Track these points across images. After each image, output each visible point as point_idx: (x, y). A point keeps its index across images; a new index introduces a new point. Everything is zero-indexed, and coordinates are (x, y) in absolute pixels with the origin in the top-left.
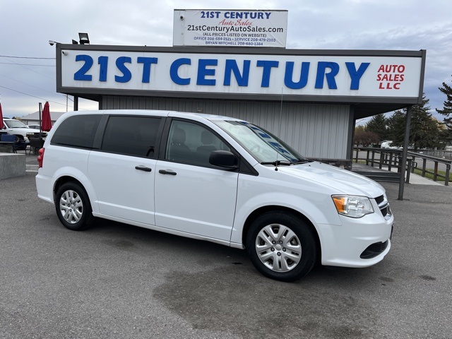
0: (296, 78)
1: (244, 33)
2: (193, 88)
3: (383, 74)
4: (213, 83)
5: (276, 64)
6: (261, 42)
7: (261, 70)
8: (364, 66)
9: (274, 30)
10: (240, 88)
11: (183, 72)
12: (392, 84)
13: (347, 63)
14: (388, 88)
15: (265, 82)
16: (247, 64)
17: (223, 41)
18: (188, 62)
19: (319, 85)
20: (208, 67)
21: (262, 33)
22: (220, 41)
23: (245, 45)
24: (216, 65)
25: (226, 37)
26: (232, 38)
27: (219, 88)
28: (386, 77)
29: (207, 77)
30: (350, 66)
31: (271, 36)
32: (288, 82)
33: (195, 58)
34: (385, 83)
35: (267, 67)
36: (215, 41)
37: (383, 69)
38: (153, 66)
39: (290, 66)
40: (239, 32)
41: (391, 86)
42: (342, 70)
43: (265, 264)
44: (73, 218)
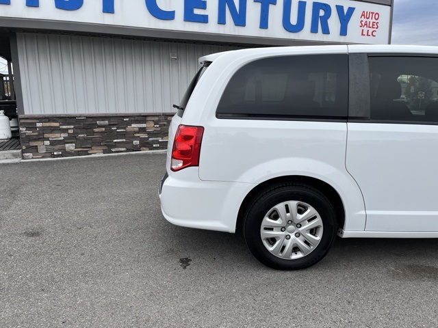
0: (294, 20)
2: (179, 24)
3: (365, 20)
4: (204, 19)
7: (258, 6)
8: (351, 10)
10: (237, 28)
12: (371, 30)
13: (337, 6)
14: (368, 35)
15: (264, 24)
19: (314, 30)
27: (212, 28)
28: (366, 24)
29: (197, 11)
30: (340, 9)
32: (287, 25)
34: (366, 29)
35: (266, 3)
37: (364, 15)
41: (370, 33)
42: (334, 13)
44: (296, 249)
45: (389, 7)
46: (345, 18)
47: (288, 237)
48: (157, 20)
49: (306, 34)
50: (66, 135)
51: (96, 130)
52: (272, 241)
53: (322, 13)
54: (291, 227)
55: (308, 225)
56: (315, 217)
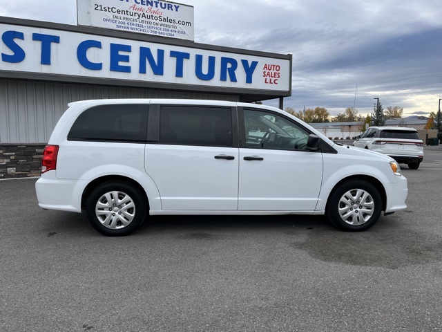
0: (205, 71)
1: (156, 21)
2: (106, 73)
3: (267, 71)
4: (128, 70)
5: (187, 56)
6: (172, 33)
7: (174, 60)
8: (255, 64)
9: (184, 23)
10: (156, 76)
11: (92, 55)
12: (273, 79)
13: (242, 60)
14: (270, 83)
15: (179, 73)
16: (161, 53)
17: (135, 27)
18: (98, 45)
19: (223, 78)
20: (121, 53)
21: (172, 24)
22: (132, 26)
23: (158, 34)
24: (130, 51)
25: (138, 23)
26: (144, 25)
27: (134, 76)
28: (268, 74)
29: (121, 64)
30: (245, 63)
31: (181, 28)
32: (199, 73)
33: (106, 42)
34: (268, 78)
35: (180, 58)
36: (126, 25)
37: (267, 68)
38: (53, 46)
39: (199, 58)
40: (151, 20)
41: (272, 81)
42: (240, 65)
43: (347, 222)
44: (119, 223)
45: (288, 61)
46: (250, 70)
47: (114, 215)
48: (87, 70)
49: (216, 82)
50: (8, 161)
51: (34, 157)
52: (104, 217)
53: (229, 65)
54: (116, 208)
55: (126, 206)
56: (130, 202)
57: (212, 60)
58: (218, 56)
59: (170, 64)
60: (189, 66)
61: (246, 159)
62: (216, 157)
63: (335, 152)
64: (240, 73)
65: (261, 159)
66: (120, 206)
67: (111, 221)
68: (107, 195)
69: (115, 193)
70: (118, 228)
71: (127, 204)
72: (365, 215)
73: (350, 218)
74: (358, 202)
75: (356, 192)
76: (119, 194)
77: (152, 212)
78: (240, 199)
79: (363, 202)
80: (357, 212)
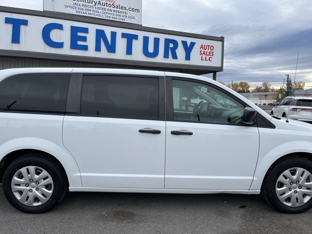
0: (151, 49)
1: (110, 8)
2: (66, 51)
3: (203, 50)
4: (85, 48)
5: (136, 37)
6: (124, 18)
7: (125, 40)
8: (193, 44)
9: (133, 10)
10: (109, 54)
11: (55, 35)
12: (208, 57)
13: (182, 41)
14: (206, 60)
15: (129, 51)
16: (114, 35)
17: (92, 12)
18: (60, 27)
19: (166, 56)
20: (80, 34)
21: (124, 10)
22: (89, 12)
23: (111, 19)
24: (88, 33)
25: (94, 9)
26: (100, 11)
27: (91, 53)
28: (204, 53)
29: (80, 43)
30: (184, 43)
31: (131, 14)
32: (145, 52)
33: (67, 25)
34: (204, 56)
35: (130, 38)
36: (84, 11)
37: (202, 47)
38: (23, 28)
39: (146, 40)
40: (105, 7)
41: (207, 59)
42: (180, 46)
43: (285, 203)
44: (37, 199)
45: (221, 43)
46: (188, 49)
47: (31, 191)
48: (51, 48)
49: (160, 59)
52: (21, 192)
53: (171, 45)
55: (43, 182)
56: (47, 177)
57: (157, 41)
58: (162, 37)
59: (121, 44)
60: (137, 45)
61: (174, 133)
62: (141, 131)
63: (272, 126)
64: (180, 51)
65: (191, 134)
66: (37, 182)
67: (28, 197)
68: (23, 170)
69: (32, 168)
70: (35, 204)
71: (44, 179)
72: (304, 195)
73: (288, 199)
74: (298, 181)
75: (295, 171)
76: (36, 169)
77: (72, 188)
78: (167, 176)
79: (303, 182)
80: (296, 192)
